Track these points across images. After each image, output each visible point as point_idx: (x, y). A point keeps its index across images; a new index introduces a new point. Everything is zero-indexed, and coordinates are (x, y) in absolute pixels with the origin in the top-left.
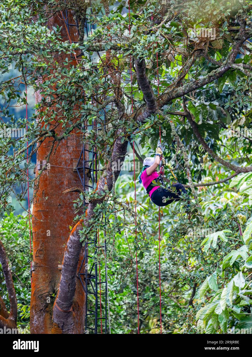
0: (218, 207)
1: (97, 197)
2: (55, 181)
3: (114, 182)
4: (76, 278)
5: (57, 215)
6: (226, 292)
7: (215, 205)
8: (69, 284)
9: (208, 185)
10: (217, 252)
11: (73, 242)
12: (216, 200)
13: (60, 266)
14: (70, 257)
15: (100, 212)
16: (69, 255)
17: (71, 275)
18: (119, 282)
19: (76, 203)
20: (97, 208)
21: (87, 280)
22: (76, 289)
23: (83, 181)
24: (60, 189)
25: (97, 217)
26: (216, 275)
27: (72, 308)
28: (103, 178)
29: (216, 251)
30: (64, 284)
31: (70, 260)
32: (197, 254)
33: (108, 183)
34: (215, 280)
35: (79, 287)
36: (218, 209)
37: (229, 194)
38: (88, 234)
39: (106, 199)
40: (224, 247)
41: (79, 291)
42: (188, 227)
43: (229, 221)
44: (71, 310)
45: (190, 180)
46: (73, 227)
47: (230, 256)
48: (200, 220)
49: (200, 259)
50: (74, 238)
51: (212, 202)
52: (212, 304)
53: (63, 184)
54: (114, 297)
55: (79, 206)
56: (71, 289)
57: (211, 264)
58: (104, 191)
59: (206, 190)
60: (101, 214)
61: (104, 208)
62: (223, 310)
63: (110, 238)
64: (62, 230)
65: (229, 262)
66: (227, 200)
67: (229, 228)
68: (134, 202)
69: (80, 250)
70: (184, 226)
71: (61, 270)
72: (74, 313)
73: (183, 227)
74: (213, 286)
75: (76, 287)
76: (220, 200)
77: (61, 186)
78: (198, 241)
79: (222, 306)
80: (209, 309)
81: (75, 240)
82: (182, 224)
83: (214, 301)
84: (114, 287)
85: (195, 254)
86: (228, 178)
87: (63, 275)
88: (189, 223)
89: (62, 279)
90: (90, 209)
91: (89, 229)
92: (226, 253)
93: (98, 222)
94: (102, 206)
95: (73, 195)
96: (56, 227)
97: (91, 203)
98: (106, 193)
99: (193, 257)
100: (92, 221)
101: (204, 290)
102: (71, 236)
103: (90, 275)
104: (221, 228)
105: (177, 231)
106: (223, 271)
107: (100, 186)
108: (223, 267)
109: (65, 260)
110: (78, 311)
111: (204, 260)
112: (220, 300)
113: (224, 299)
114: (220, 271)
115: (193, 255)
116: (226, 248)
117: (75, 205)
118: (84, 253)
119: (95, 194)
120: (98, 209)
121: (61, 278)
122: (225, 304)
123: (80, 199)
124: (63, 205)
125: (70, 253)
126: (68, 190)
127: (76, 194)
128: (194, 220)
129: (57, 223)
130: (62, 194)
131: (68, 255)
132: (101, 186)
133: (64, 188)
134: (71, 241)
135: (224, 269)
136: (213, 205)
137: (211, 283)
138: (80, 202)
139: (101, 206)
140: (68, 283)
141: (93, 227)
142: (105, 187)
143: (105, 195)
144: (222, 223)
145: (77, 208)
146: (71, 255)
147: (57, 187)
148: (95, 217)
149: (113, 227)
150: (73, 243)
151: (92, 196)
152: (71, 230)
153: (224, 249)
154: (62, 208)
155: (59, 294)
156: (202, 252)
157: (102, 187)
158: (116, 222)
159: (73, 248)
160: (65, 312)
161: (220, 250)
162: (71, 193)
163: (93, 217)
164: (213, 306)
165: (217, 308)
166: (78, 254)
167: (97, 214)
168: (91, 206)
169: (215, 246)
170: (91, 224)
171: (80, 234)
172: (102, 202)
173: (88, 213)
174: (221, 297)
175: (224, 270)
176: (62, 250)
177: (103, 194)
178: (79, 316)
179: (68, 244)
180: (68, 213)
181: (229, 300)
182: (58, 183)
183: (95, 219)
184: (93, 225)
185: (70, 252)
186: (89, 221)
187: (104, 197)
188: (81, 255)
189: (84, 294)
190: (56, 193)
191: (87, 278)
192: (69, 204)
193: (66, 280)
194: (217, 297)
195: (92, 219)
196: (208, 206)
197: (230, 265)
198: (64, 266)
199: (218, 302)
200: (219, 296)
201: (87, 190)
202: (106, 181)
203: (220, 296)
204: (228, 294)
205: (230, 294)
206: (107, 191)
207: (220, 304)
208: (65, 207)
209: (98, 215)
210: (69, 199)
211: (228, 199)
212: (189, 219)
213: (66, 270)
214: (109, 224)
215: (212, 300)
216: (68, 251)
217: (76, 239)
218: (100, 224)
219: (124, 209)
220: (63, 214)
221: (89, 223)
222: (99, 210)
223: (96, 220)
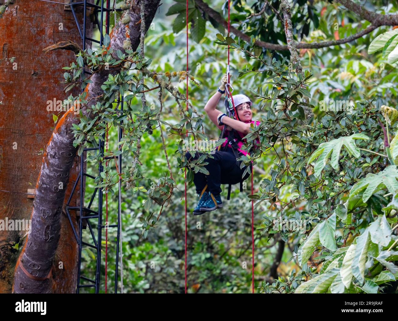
0: (334, 88)
1: (110, 61)
2: (29, 26)
3: (142, 35)
4: (61, 216)
5: (29, 92)
6: (354, 252)
7: (329, 85)
8: (48, 227)
9: (318, 47)
10: (336, 176)
11: (58, 146)
12: (332, 75)
13: (30, 191)
14: (52, 175)
15: (114, 91)
16: (50, 171)
17: (53, 210)
18: (145, 226)
19: (69, 71)
20: (109, 83)
21: (83, 219)
22: (61, 237)
23: (81, 29)
24: (37, 43)
25: (108, 99)
26: (335, 219)
27: (50, 272)
28: (122, 26)
29: (334, 174)
30: (39, 227)
31: (51, 181)
32: (296, 179)
33: (131, 34)
34: (332, 229)
35: (66, 233)
36: (335, 92)
37: (356, 65)
38: (89, 131)
39: (126, 65)
40: (349, 167)
41: (66, 241)
42: (282, 125)
43: (361, 117)
44: (49, 277)
45: (289, 36)
46: (59, 118)
47: (364, 185)
48: (306, 112)
49: (302, 189)
50: (60, 138)
51: (323, 80)
52: (325, 275)
53: (44, 34)
54: (127, 254)
55: (75, 78)
56: (50, 236)
57: (323, 198)
58: (123, 51)
59: (313, 55)
60: (117, 94)
61: (122, 84)
62: (345, 288)
63: (131, 142)
64: (38, 122)
65: (361, 197)
66: (352, 75)
67: (362, 131)
68: (181, 75)
69: (72, 162)
70: (275, 124)
71: (32, 199)
72: (54, 283)
73: (272, 126)
74: (327, 242)
75: (61, 232)
76: (339, 76)
77: (39, 38)
78: (299, 154)
79: (345, 279)
80: (319, 283)
81: (62, 143)
82: (270, 120)
83: (329, 268)
84: (128, 235)
85: (293, 178)
86: (357, 35)
87: (37, 209)
88: (284, 119)
89: (35, 216)
90: (93, 84)
91: (92, 122)
92: (352, 179)
93: (109, 109)
94: (118, 80)
95: (61, 55)
96: (26, 115)
97: (97, 73)
98: (127, 54)
99: (290, 183)
100: (97, 107)
101: (309, 248)
102: (55, 135)
103: (88, 212)
104: (346, 130)
105: (260, 133)
106: (348, 213)
107: (115, 40)
108: (349, 206)
109: (42, 180)
110: (61, 278)
111: (311, 191)
112: (341, 269)
113: (349, 265)
114: (343, 214)
115: (289, 181)
116: (353, 171)
117: (66, 75)
118: (79, 168)
119: (105, 55)
120: (110, 85)
121: (33, 214)
122: (351, 276)
123: (76, 63)
124: (43, 74)
125: (52, 167)
126: (54, 46)
127: (68, 54)
128: (294, 113)
129: (29, 108)
130: (41, 52)
131: (47, 171)
132: (117, 40)
133: (45, 42)
134: (56, 143)
135: (351, 208)
136: (325, 83)
137: (324, 234)
138: (77, 70)
139: (116, 80)
140: (45, 224)
141: (100, 118)
142: (126, 44)
143: (126, 59)
144: (347, 121)
145: (70, 81)
146: (54, 170)
147: (32, 40)
148: (104, 100)
149: (138, 120)
150: (59, 148)
151: (100, 59)
152: (56, 122)
153: (349, 170)
154: (39, 79)
155: (26, 244)
156: (307, 175)
157: (118, 42)
158: (144, 111)
159: (59, 158)
160: (37, 279)
161: (342, 173)
162: (58, 51)
163: (101, 100)
164: (327, 278)
165: (335, 283)
166: (68, 170)
167: (108, 95)
168: (97, 78)
169: (335, 164)
170: (97, 114)
171: (75, 132)
172: (119, 72)
173: (90, 91)
174: (343, 262)
175: (350, 212)
176: (36, 160)
177: (122, 57)
178: (64, 289)
179: (48, 150)
180: (50, 90)
181: (358, 268)
182: (34, 31)
183: (104, 104)
184: (100, 115)
185: (53, 165)
186: (93, 107)
187: (123, 63)
188: (73, 172)
189: (75, 246)
190: (29, 50)
191: (82, 217)
192: (54, 72)
193: (42, 219)
194: (336, 262)
195: (98, 103)
196: (316, 85)
197: (362, 202)
198: (40, 191)
199: (336, 272)
200: (339, 260)
201: (89, 46)
202: (128, 32)
203: (341, 261)
204: (356, 257)
205: (360, 257)
206: (130, 51)
207: (341, 276)
208: (45, 79)
209: (111, 96)
210: (53, 63)
211: (355, 75)
212: (285, 110)
213: (42, 200)
214: (130, 113)
215: (326, 266)
216: (48, 164)
217: (65, 140)
218: (113, 113)
219: (160, 86)
220: (41, 92)
221: (92, 111)
222: (113, 87)
223: (107, 105)
